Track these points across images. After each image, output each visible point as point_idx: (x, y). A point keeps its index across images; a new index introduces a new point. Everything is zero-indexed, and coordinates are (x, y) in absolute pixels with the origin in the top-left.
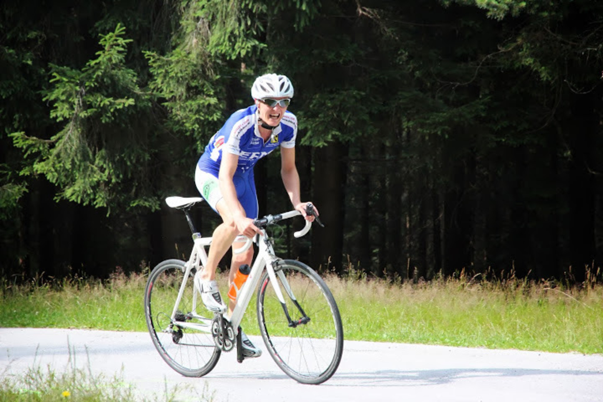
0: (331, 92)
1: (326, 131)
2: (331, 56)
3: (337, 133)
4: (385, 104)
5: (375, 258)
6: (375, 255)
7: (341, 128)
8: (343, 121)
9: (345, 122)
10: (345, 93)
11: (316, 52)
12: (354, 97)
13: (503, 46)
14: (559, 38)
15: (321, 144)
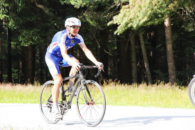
0: (29, 30)
1: (28, 42)
2: (29, 19)
3: (31, 42)
4: (45, 33)
5: (45, 79)
6: (45, 78)
7: (33, 40)
8: (33, 39)
9: (34, 39)
10: (33, 30)
11: (24, 18)
12: (36, 31)
13: (79, 16)
14: (95, 13)
15: (26, 45)
